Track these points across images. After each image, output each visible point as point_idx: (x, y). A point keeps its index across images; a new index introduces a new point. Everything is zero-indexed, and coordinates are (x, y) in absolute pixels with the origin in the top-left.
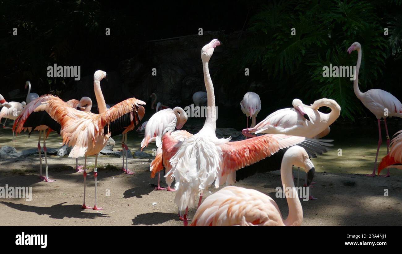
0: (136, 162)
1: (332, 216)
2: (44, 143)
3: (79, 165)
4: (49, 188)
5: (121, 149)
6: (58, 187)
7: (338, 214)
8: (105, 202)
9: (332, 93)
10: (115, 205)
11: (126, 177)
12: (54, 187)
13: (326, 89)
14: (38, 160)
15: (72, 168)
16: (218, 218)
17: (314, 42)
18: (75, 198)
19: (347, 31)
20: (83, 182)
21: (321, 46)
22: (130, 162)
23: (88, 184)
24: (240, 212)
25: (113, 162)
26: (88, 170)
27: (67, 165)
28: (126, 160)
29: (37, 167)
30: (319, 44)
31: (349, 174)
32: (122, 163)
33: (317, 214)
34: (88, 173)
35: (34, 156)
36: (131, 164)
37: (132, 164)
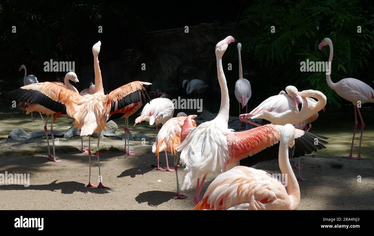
0: (137, 144)
1: (321, 196)
2: (52, 127)
3: (84, 146)
4: (56, 168)
5: (124, 132)
6: (65, 166)
7: (326, 194)
8: (108, 181)
9: (320, 82)
10: (118, 184)
11: (128, 158)
12: (61, 166)
13: (314, 77)
14: (46, 142)
15: (77, 149)
16: (229, 195)
17: (303, 33)
18: (81, 177)
19: (334, 23)
20: (88, 163)
21: (310, 37)
22: (131, 144)
23: (93, 164)
24: (250, 191)
25: (115, 144)
26: (93, 151)
27: (73, 146)
28: (128, 142)
29: (46, 148)
30: (307, 35)
31: (336, 157)
32: (124, 145)
33: (306, 194)
34: (93, 154)
35: (43, 138)
36: (132, 146)
37: (134, 146)
